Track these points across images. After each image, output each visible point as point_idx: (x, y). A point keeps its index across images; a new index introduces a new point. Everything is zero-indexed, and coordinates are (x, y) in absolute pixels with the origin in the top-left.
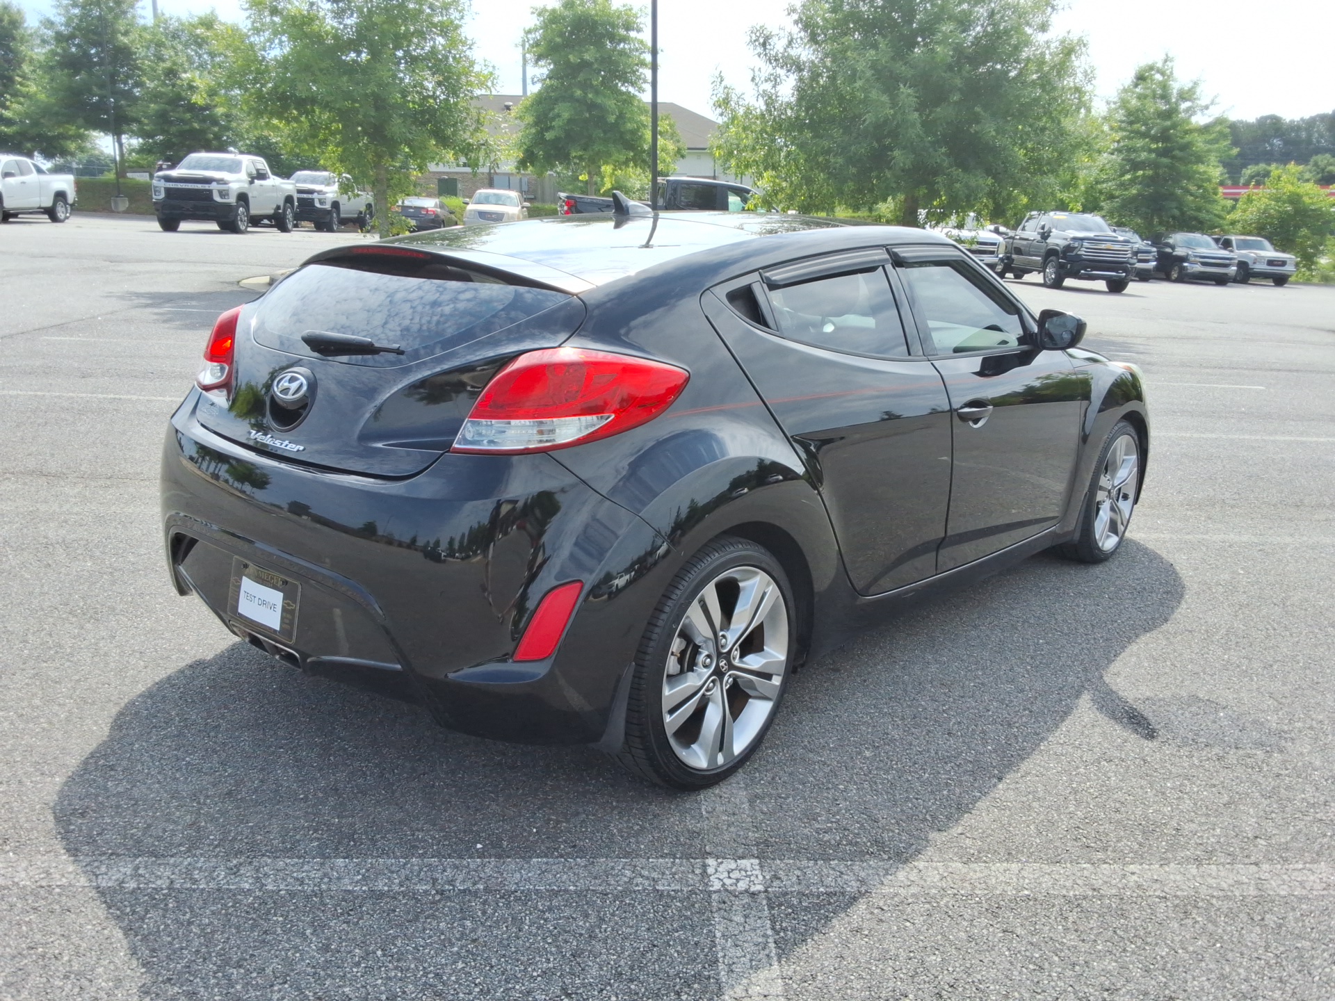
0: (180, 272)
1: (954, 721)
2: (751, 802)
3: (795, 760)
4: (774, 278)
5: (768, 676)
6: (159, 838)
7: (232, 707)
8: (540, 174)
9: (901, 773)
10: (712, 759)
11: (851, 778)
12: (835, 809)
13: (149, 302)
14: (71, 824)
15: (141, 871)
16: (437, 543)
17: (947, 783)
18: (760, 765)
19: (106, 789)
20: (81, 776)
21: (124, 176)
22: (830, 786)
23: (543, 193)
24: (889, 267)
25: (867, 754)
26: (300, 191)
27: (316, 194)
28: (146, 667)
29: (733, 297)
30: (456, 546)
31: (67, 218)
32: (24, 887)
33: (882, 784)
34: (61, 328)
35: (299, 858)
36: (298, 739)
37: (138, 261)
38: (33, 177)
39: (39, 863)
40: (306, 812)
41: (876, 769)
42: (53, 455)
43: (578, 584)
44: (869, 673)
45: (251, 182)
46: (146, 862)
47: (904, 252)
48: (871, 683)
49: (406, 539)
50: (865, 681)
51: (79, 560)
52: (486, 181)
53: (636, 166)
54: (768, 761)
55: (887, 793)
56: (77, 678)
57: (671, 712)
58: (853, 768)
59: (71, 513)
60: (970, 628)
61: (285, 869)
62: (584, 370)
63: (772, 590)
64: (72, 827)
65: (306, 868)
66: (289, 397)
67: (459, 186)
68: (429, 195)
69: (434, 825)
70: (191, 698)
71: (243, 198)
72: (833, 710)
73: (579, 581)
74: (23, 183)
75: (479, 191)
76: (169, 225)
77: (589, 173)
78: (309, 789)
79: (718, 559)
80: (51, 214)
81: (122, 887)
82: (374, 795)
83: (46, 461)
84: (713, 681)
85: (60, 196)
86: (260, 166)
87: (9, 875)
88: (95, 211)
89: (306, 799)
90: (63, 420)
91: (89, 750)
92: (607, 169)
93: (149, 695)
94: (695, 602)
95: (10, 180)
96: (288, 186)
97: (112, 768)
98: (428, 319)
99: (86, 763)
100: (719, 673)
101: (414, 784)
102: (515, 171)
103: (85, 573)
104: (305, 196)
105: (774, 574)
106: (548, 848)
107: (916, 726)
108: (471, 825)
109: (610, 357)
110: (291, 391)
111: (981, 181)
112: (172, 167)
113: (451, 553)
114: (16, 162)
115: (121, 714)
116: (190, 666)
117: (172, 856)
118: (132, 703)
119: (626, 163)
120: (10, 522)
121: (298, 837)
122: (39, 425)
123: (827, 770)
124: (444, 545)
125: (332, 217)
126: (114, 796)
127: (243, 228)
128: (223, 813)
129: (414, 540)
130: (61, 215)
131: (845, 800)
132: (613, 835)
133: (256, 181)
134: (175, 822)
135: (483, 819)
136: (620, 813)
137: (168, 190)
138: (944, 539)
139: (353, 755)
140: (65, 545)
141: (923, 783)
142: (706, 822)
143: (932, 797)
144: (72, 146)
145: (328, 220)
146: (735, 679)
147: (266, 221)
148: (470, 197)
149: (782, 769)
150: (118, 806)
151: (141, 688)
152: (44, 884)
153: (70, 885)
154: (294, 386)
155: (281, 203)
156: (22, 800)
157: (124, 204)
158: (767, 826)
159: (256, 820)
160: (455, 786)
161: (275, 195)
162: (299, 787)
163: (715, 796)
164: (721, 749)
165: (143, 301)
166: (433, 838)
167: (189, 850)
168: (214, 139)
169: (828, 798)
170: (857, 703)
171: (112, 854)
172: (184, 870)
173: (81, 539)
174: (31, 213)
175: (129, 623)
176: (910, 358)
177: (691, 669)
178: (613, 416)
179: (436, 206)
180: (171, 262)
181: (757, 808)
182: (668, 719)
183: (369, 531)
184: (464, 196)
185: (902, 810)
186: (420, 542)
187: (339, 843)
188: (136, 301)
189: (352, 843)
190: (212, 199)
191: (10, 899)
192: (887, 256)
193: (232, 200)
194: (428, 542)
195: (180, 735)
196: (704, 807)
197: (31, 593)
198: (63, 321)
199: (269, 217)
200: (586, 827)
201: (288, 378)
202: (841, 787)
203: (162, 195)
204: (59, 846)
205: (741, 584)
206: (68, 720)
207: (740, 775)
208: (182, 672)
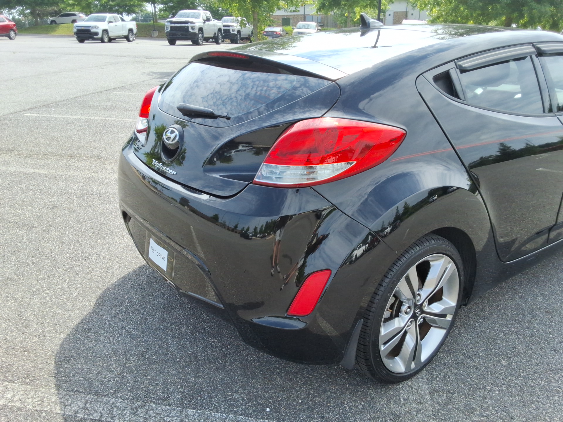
0: (174, 63)
1: (557, 340)
2: (431, 394)
3: (458, 363)
4: (464, 66)
5: (444, 316)
6: (102, 382)
7: (154, 295)
8: (326, 14)
9: (526, 379)
10: (408, 366)
11: (494, 381)
12: (485, 406)
13: (159, 76)
14: (61, 367)
15: (88, 406)
16: (248, 229)
17: (557, 391)
18: (436, 365)
19: (83, 345)
20: (74, 335)
21: (156, 22)
22: (481, 386)
23: (327, 23)
24: (534, 57)
25: (504, 363)
26: (224, 26)
27: (231, 27)
28: (120, 267)
29: (437, 79)
30: (258, 230)
31: (134, 40)
32: (29, 409)
33: (515, 387)
34: (122, 88)
35: (170, 406)
36: (183, 319)
37: (158, 58)
38: (120, 23)
39: (40, 393)
40: (179, 372)
41: (510, 375)
42: (105, 148)
43: (329, 272)
44: (500, 300)
45: (204, 23)
46: (92, 399)
47: (544, 47)
48: (502, 308)
49: (232, 226)
50: (498, 306)
51: (104, 204)
52: (303, 18)
53: (370, 7)
54: (440, 363)
55: (518, 395)
56: (87, 272)
57: (385, 344)
58: (495, 373)
59: (106, 179)
60: (559, 271)
61: (161, 414)
62: (337, 133)
63: (451, 266)
64: (62, 370)
65: (172, 414)
66: (170, 142)
67: (291, 21)
68: (278, 26)
69: (245, 389)
70: (136, 288)
71: (201, 29)
72: (480, 327)
73: (329, 270)
74: (116, 25)
75: (299, 23)
76: (172, 42)
77: (348, 12)
78: (183, 355)
79: (419, 251)
80: (127, 38)
81: (76, 416)
82: (215, 363)
83: (102, 151)
84: (411, 322)
85: (131, 30)
86: (208, 15)
87: (23, 400)
88: (145, 37)
89: (180, 362)
90: (113, 131)
91: (82, 317)
92: (357, 9)
93: (117, 285)
94: (403, 278)
95: (111, 24)
96: (219, 24)
97: (89, 331)
98: (261, 88)
99: (78, 326)
100: (414, 317)
101: (237, 357)
102: (316, 13)
103: (105, 211)
104: (226, 28)
105: (453, 256)
106: (307, 416)
107: (534, 343)
108: (265, 392)
109: (354, 123)
110: (172, 138)
111: (547, 9)
112: (173, 17)
113: (255, 235)
114: (113, 16)
115: (101, 296)
116: (140, 268)
117: (105, 396)
118: (108, 289)
119: (366, 6)
120: (79, 182)
121: (171, 390)
122: (103, 133)
123: (479, 373)
124: (251, 230)
125: (237, 38)
126: (86, 349)
127: (201, 43)
128: (137, 367)
129: (236, 227)
130: (131, 39)
131: (491, 398)
132: (346, 411)
133: (206, 22)
134: (112, 371)
135: (272, 388)
136: (350, 393)
137: (171, 27)
138: (554, 225)
139: (208, 333)
140: (99, 194)
141: (541, 390)
142: (403, 407)
143: (548, 401)
144: (137, 10)
145: (236, 38)
146: (424, 318)
147: (211, 40)
148: (295, 26)
149: (450, 370)
150: (87, 357)
151: (114, 280)
152: (38, 409)
153: (51, 412)
154: (173, 136)
155: (217, 32)
156: (43, 349)
157: (156, 34)
158: (442, 415)
159: (153, 374)
160: (259, 361)
161: (214, 28)
162: (178, 353)
163: (409, 387)
164: (414, 360)
165: (157, 76)
166: (243, 399)
167: (115, 393)
168: (191, 4)
169: (480, 396)
170: (495, 323)
171: (76, 391)
172: (109, 408)
173: (108, 192)
174: (120, 38)
175: (118, 240)
176: (545, 114)
177: (397, 315)
178: (355, 163)
179: (280, 31)
180: (171, 58)
181: (435, 400)
182: (382, 348)
183: (215, 219)
184: (293, 26)
185: (529, 411)
186: (239, 228)
187: (193, 397)
188: (154, 76)
189: (199, 398)
190: (188, 31)
191: (19, 418)
192: (533, 50)
193: (196, 31)
194: (244, 228)
195: (126, 312)
196: (402, 395)
197: (79, 221)
198: (124, 85)
199: (212, 38)
200: (330, 402)
201: (170, 131)
202: (488, 387)
203: (169, 30)
204: (52, 381)
205: (431, 263)
206: (76, 298)
207: (424, 372)
208: (135, 271)
